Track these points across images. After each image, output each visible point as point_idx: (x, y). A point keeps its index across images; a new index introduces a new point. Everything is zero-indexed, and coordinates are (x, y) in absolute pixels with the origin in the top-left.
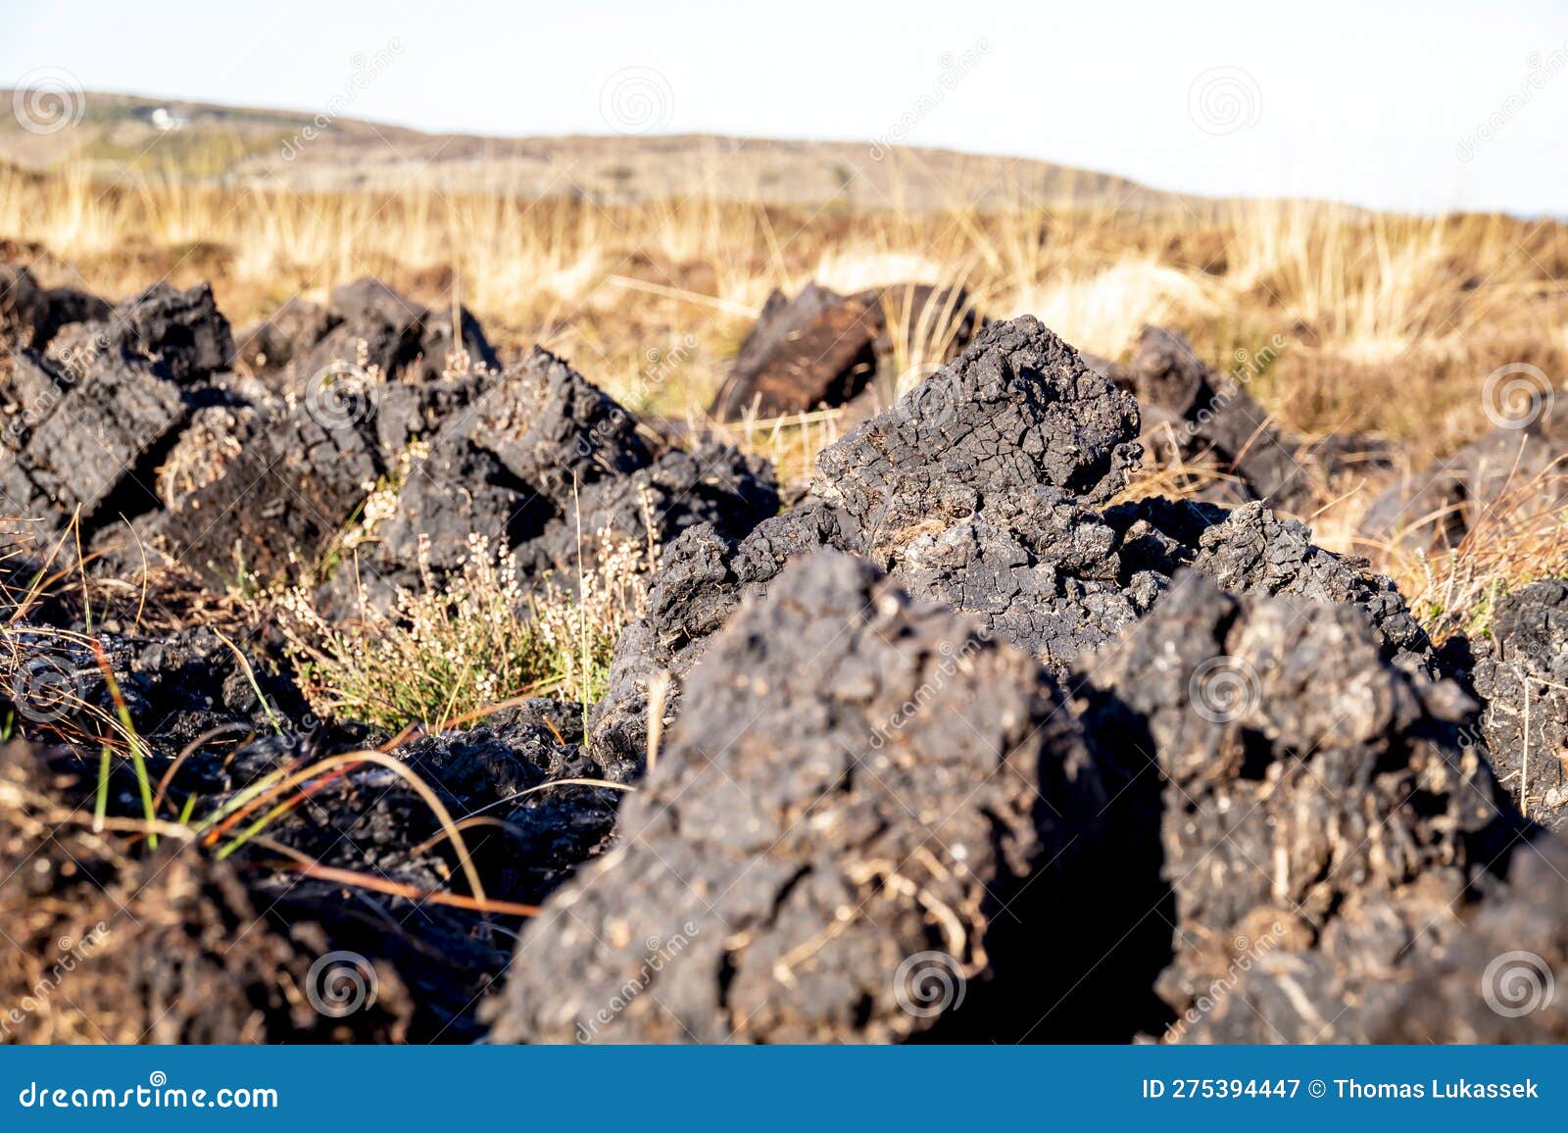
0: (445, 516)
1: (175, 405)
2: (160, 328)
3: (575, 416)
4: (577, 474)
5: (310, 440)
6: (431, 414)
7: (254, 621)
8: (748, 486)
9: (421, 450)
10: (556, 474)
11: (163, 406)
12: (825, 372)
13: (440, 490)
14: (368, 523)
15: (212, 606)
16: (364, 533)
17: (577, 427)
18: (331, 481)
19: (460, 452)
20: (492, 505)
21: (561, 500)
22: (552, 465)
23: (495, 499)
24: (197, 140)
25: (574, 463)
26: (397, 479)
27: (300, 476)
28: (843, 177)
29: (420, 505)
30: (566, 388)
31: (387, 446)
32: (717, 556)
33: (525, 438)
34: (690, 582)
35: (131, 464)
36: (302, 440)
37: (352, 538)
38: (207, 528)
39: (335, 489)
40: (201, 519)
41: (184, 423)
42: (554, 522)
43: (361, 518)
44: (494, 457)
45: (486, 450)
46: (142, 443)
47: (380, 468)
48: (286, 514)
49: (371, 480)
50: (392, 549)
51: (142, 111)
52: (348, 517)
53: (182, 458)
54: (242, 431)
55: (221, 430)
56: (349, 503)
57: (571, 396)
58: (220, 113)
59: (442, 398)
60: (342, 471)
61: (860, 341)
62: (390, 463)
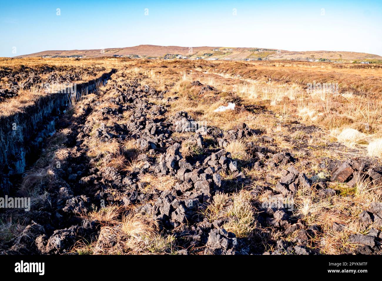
12: (347, 177)
24: (264, 53)
28: (341, 56)
51: (258, 50)
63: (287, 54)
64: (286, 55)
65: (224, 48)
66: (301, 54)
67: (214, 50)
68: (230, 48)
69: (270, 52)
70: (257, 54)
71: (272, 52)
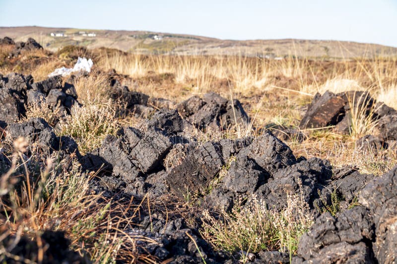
0: (241, 178)
1: (169, 143)
2: (164, 121)
3: (276, 150)
4: (277, 166)
5: (205, 155)
6: (236, 148)
7: (192, 211)
8: (324, 169)
9: (234, 159)
10: (271, 166)
11: (165, 143)
12: (331, 115)
13: (239, 171)
14: (220, 177)
15: (181, 207)
16: (219, 180)
17: (277, 153)
18: (210, 166)
19: (245, 161)
20: (254, 175)
21: (272, 173)
22: (270, 163)
23: (254, 173)
24: (165, 43)
25: (276, 163)
26: (228, 166)
27: (202, 165)
28: (326, 49)
29: (235, 175)
30: (274, 142)
31: (225, 157)
32: (332, 223)
33: (263, 156)
34: (324, 230)
35: (157, 158)
36: (202, 155)
37: (216, 182)
38: (178, 178)
39: (211, 168)
40: (176, 176)
41: (171, 148)
42: (270, 179)
43: (218, 176)
44: (254, 161)
45: (252, 159)
46: (160, 153)
47: (223, 163)
48: (198, 175)
49: (221, 166)
50: (227, 187)
51: (151, 36)
52: (215, 176)
53: (170, 157)
54: (186, 150)
55: (180, 150)
56: (215, 172)
57: (275, 145)
58: (170, 36)
59: (240, 144)
60: (213, 163)
61: (341, 107)
62: (226, 161)
63: (214, 45)
64: (213, 47)
65: (77, 31)
66: (246, 45)
67: (52, 35)
68: (91, 32)
69: (178, 40)
70: (151, 45)
71: (183, 40)
